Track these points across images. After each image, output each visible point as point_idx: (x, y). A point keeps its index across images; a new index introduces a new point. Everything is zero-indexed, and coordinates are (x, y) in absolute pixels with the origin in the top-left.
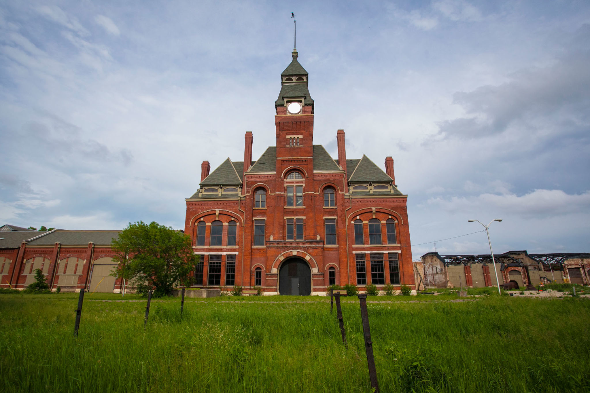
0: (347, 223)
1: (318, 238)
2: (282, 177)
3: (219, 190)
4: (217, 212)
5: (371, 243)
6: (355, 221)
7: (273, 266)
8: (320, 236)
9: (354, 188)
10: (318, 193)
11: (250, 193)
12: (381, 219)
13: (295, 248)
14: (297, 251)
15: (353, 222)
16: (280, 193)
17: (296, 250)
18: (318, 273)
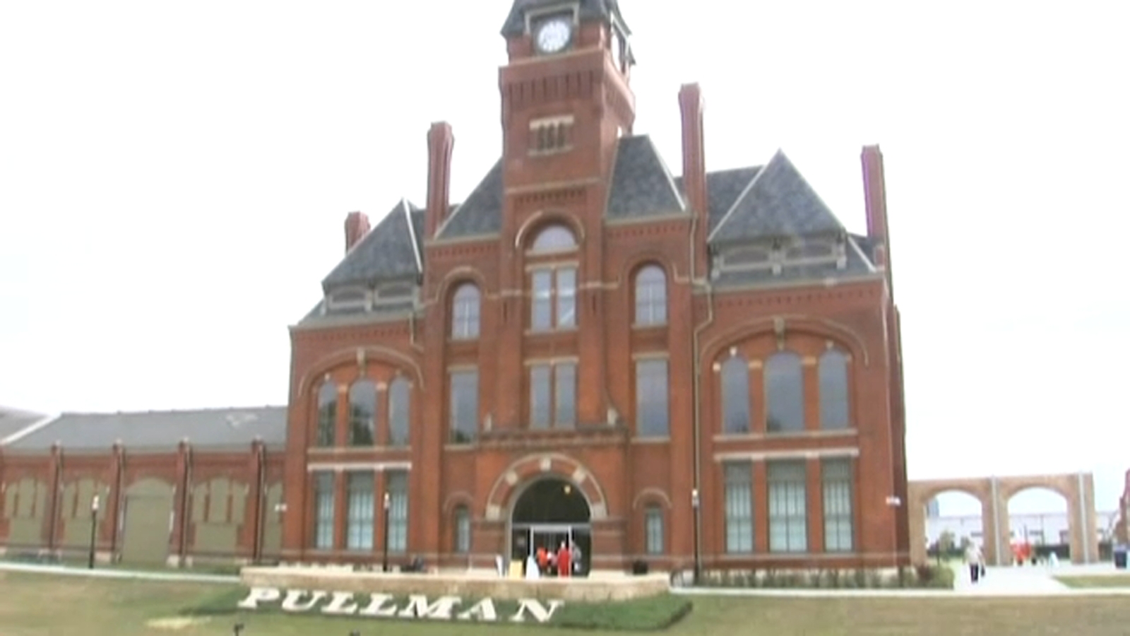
0: (698, 371)
1: (612, 417)
2: (517, 244)
3: (369, 294)
4: (361, 356)
7: (490, 499)
8: (618, 410)
9: (729, 261)
10: (617, 285)
11: (437, 298)
12: (801, 353)
13: (546, 450)
14: (553, 460)
15: (717, 367)
17: (548, 456)
18: (607, 520)
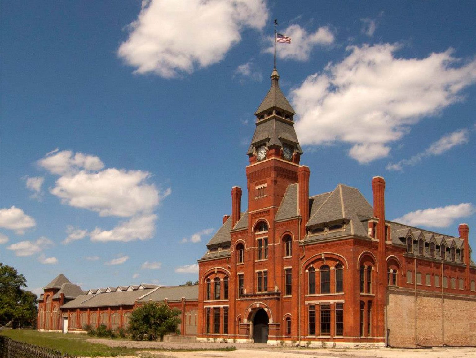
0: (301, 273)
1: (276, 289)
2: (252, 231)
3: (219, 249)
4: (216, 270)
5: (322, 292)
6: (309, 270)
7: (244, 317)
8: (278, 287)
9: (313, 232)
10: (279, 244)
11: (233, 250)
12: (330, 266)
13: (258, 300)
14: (260, 304)
15: (307, 271)
16: (250, 248)
17: (258, 302)
18: (273, 323)
